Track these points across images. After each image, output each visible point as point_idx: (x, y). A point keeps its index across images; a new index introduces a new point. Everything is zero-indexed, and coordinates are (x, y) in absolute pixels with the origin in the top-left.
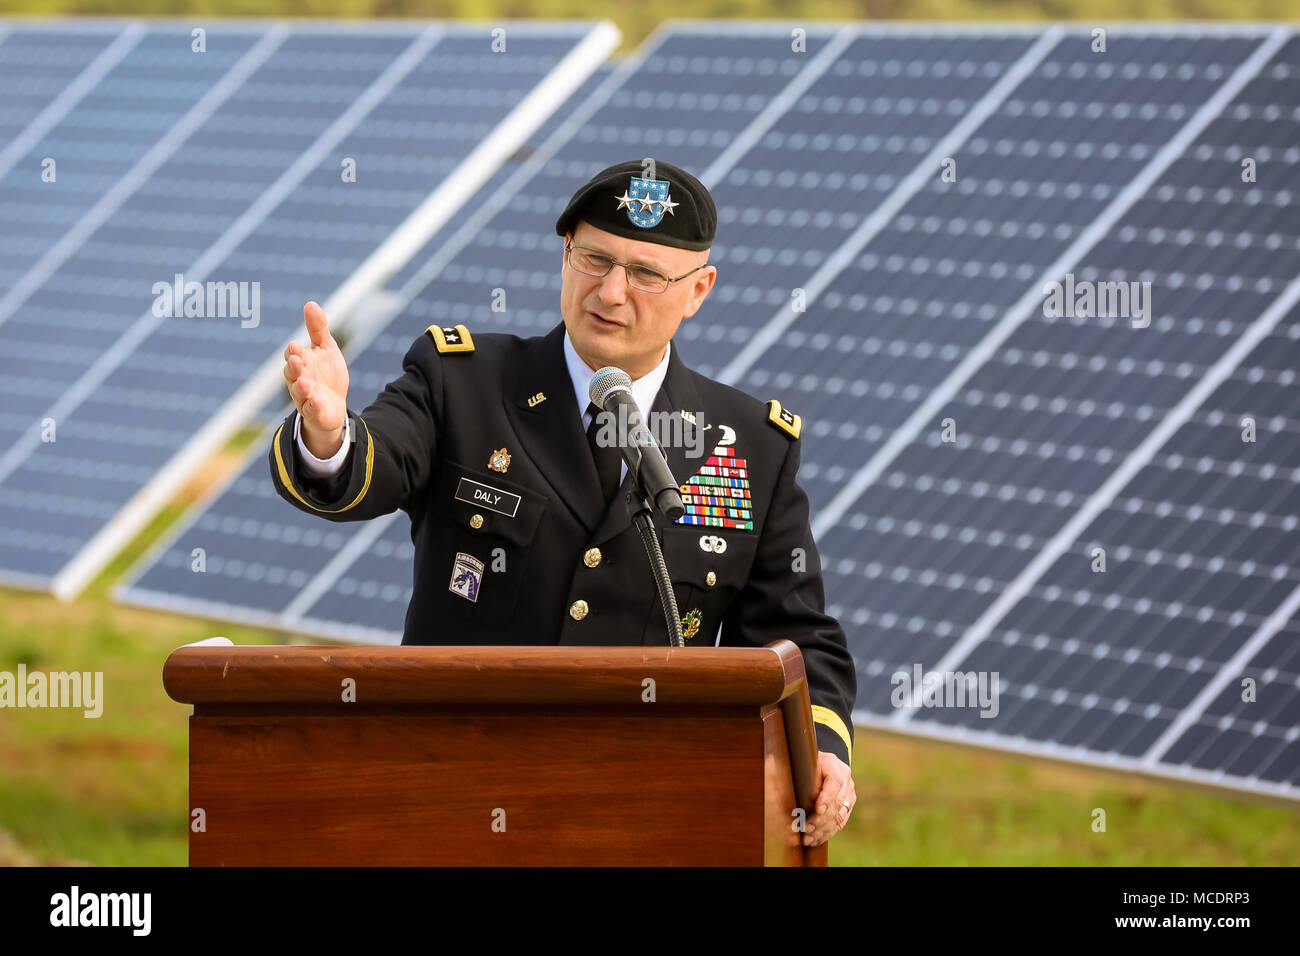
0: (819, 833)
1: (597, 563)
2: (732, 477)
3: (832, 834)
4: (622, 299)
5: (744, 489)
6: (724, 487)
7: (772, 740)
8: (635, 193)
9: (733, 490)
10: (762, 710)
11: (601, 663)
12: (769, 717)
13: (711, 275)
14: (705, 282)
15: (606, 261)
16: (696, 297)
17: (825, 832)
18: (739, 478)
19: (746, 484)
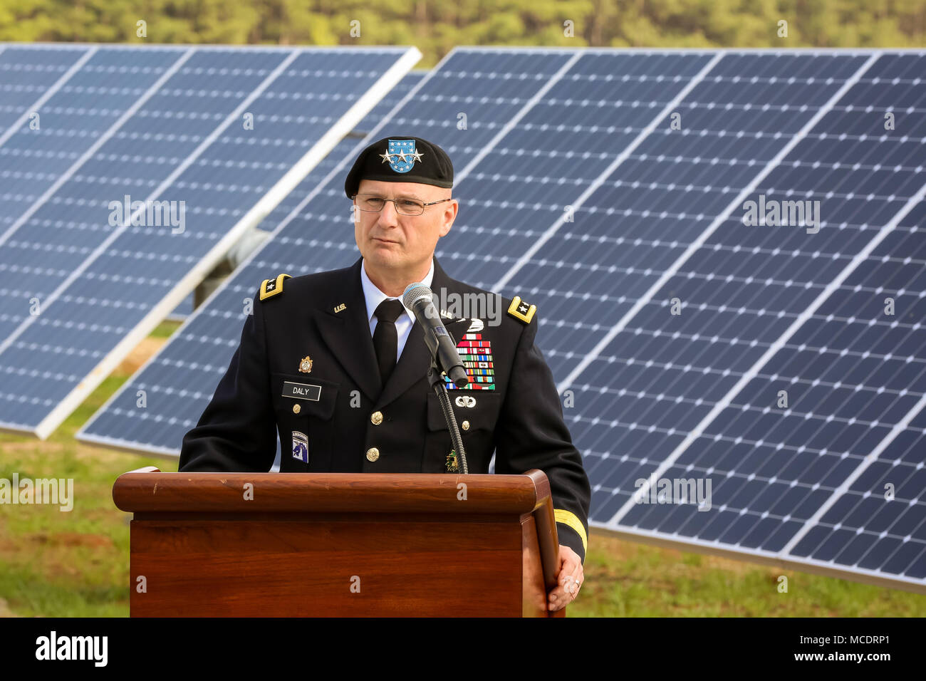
0: (559, 602)
1: (381, 421)
2: (479, 354)
3: (568, 602)
4: (395, 223)
5: (489, 362)
6: (474, 361)
7: (528, 537)
8: (392, 150)
9: (480, 363)
10: (521, 517)
11: (411, 485)
12: (526, 522)
13: (455, 205)
14: (451, 211)
15: (380, 200)
16: (446, 223)
17: (563, 601)
18: (485, 354)
19: (490, 358)
